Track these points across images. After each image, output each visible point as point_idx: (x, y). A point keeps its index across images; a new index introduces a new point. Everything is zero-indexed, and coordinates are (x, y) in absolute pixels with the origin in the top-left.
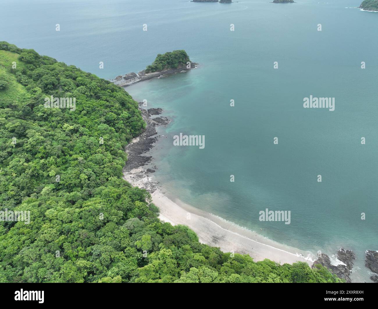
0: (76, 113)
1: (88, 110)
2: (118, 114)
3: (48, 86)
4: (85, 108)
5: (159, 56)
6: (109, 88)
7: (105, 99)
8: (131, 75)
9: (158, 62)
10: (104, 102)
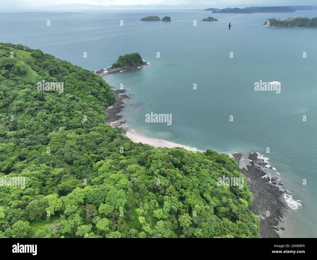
0: (72, 89)
1: (79, 87)
2: (99, 90)
3: (53, 72)
4: (77, 86)
5: (120, 57)
6: (91, 75)
7: (89, 81)
8: (101, 71)
9: (119, 61)
10: (89, 83)
